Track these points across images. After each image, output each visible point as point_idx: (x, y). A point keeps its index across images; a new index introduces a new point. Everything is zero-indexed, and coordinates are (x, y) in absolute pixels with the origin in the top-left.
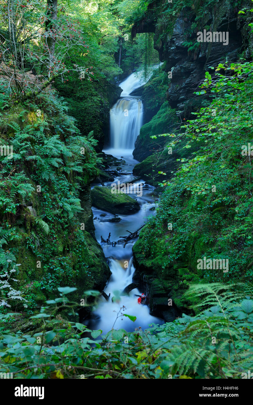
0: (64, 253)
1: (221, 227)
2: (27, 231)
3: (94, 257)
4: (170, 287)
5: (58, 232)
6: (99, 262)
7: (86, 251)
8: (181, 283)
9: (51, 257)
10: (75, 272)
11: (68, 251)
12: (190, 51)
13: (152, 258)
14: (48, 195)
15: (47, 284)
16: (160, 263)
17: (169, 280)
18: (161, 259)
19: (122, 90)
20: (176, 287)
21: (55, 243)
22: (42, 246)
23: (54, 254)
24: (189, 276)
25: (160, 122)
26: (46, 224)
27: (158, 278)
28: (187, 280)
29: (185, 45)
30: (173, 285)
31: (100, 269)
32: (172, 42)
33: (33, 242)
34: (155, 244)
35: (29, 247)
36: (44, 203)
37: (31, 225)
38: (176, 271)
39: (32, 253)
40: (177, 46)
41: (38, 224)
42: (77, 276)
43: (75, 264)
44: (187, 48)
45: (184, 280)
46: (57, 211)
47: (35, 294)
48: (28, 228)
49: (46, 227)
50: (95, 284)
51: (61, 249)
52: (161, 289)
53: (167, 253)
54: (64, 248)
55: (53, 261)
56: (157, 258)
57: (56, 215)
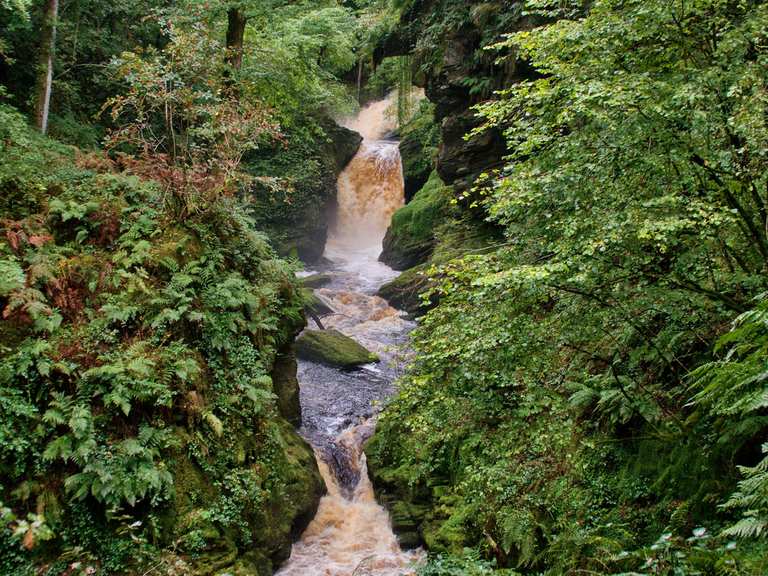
0: (247, 464)
1: (500, 421)
2: (188, 432)
3: (296, 467)
4: (421, 515)
5: (238, 431)
6: (306, 474)
7: (283, 457)
8: (437, 509)
9: (226, 471)
10: (264, 492)
11: (254, 461)
12: (473, 93)
13: (395, 467)
14: (221, 372)
15: (220, 513)
16: (406, 476)
17: (418, 504)
18: (408, 470)
19: (362, 139)
20: (429, 516)
21: (233, 448)
22: (213, 454)
23: (231, 465)
24: (450, 498)
25: (427, 204)
26: (218, 421)
27: (402, 500)
28: (447, 505)
29: (465, 84)
30: (426, 512)
31: (307, 486)
32: (443, 78)
33: (199, 448)
34: (398, 444)
35: (192, 457)
36: (216, 385)
37: (195, 422)
38: (430, 489)
39: (197, 464)
40: (451, 85)
41: (205, 420)
42: (268, 500)
43: (265, 481)
44: (468, 88)
45: (442, 504)
46: (235, 398)
47: (202, 528)
48: (191, 426)
49: (217, 424)
50: (298, 510)
51: (241, 457)
52: (407, 519)
53: (416, 461)
54: (247, 457)
55: (229, 477)
56: (402, 467)
57: (234, 405)
